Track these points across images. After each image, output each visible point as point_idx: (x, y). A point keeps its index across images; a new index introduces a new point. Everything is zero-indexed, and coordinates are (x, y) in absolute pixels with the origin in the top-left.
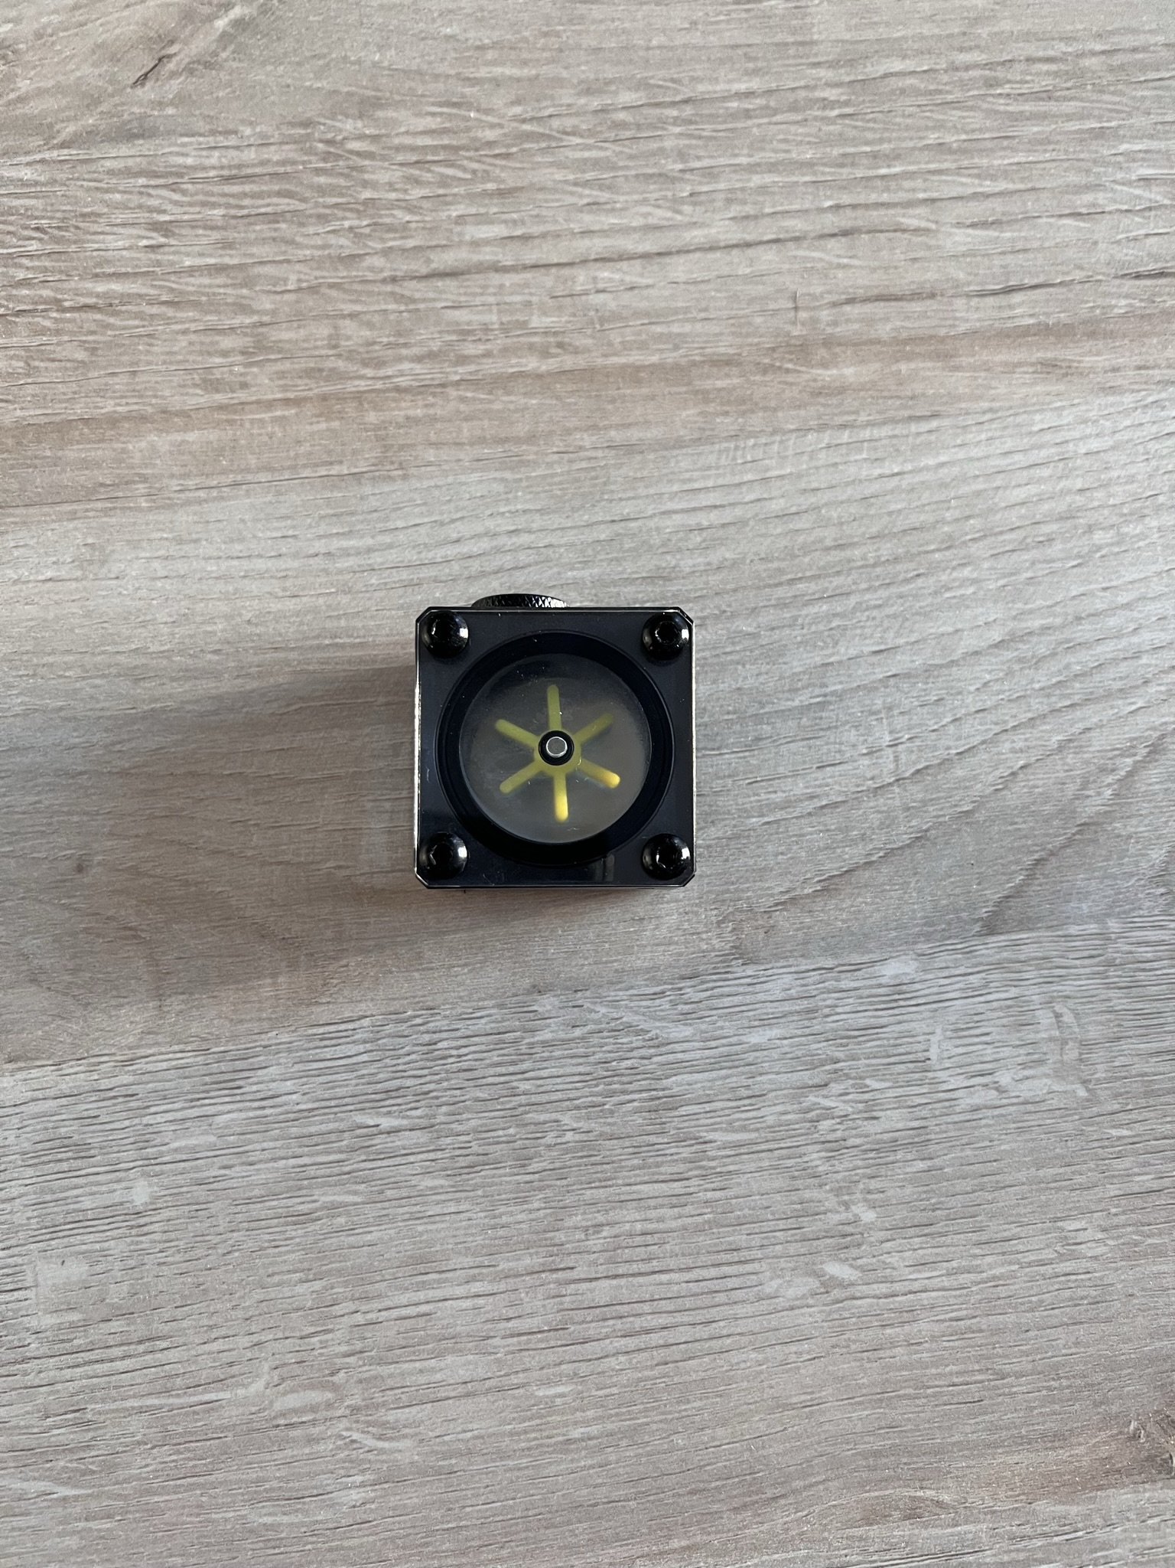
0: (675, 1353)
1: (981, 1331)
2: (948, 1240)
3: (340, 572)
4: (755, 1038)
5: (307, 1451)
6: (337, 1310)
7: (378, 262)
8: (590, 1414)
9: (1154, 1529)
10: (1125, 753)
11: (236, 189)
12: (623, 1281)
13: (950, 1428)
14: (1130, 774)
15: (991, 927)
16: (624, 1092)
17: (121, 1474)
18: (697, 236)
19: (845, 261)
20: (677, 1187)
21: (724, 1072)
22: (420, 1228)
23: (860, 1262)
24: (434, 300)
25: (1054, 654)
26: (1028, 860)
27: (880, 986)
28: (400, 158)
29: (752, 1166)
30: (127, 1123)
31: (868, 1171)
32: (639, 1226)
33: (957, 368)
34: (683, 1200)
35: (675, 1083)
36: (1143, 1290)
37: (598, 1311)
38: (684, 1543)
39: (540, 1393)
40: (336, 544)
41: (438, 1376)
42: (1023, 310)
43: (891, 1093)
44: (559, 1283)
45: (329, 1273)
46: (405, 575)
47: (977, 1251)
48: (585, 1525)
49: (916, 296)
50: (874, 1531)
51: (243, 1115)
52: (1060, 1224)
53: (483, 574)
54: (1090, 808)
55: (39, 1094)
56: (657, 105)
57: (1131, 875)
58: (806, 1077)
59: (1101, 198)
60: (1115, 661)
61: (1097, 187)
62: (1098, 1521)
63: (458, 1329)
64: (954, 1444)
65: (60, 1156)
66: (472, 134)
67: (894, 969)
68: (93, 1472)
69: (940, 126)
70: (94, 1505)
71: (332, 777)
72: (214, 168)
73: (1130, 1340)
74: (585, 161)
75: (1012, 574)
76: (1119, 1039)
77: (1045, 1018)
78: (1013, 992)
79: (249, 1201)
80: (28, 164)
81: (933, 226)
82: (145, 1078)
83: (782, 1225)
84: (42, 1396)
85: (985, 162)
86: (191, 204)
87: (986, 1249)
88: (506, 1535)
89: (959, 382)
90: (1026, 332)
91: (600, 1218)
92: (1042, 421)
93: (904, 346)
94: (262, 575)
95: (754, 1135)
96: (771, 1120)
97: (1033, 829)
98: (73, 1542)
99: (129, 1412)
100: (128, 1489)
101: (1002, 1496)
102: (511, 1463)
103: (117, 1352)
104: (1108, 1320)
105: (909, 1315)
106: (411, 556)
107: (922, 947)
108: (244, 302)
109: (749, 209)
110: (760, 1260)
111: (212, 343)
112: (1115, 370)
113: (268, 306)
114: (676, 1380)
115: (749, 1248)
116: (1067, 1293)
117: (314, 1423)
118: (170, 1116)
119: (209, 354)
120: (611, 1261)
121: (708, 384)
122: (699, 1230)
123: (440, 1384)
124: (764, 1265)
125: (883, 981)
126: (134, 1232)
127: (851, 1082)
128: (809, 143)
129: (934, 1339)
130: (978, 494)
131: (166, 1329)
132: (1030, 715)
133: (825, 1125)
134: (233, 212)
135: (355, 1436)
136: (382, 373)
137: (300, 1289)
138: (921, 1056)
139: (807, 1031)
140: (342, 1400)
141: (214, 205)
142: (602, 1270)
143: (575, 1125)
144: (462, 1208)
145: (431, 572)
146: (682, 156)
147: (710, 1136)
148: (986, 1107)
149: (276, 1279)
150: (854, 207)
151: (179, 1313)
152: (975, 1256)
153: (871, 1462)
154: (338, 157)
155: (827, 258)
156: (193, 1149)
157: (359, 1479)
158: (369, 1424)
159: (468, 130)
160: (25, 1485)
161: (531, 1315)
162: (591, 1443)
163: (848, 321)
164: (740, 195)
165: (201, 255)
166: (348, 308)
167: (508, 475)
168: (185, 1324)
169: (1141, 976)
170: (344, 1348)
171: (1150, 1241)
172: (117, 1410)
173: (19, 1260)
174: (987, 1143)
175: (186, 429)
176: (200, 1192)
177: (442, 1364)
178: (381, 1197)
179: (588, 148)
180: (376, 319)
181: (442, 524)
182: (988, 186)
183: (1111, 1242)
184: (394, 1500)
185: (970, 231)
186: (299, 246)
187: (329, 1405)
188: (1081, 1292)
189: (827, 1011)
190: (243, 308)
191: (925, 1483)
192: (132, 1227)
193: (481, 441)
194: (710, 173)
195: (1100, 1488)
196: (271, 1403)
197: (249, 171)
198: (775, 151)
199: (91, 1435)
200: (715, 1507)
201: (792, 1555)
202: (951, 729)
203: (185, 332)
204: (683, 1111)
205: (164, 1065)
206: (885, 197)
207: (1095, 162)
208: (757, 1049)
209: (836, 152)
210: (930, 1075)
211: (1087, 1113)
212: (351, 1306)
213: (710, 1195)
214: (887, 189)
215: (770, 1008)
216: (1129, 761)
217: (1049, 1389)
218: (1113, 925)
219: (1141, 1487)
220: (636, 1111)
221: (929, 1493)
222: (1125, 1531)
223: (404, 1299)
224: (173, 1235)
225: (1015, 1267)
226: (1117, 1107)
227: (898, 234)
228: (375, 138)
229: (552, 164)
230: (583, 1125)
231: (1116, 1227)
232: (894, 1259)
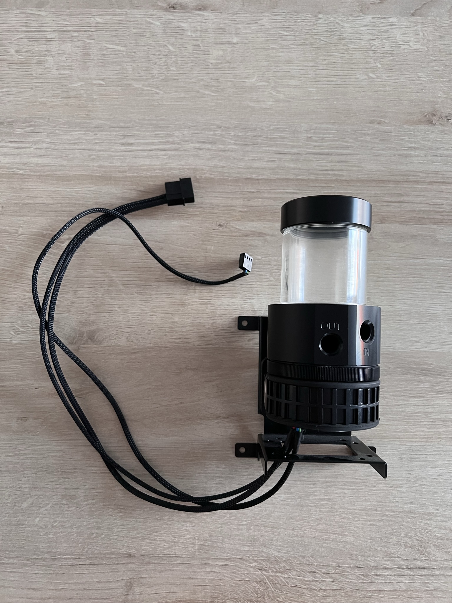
0: (337, 86)
1: (398, 91)
2: (394, 73)
4: (362, 29)
5: (262, 93)
6: (271, 68)
8: (319, 95)
9: (427, 134)
13: (389, 108)
15: (413, 15)
16: (334, 35)
17: (225, 92)
20: (342, 55)
23: (376, 74)
26: (423, 3)
27: (388, 22)
29: (358, 53)
30: (234, 26)
31: (381, 57)
32: (334, 61)
35: (345, 35)
36: (432, 88)
37: (323, 76)
38: (333, 121)
39: (309, 90)
41: (290, 83)
43: (388, 43)
44: (316, 69)
45: (270, 61)
47: (400, 76)
50: (371, 125)
51: (257, 28)
52: (418, 73)
55: (217, 18)
57: (443, 9)
58: (371, 37)
62: (416, 131)
63: (295, 75)
64: (390, 111)
65: (220, 30)
67: (391, 20)
68: (219, 91)
70: (219, 97)
73: (428, 97)
76: (436, 40)
77: (421, 34)
78: (415, 28)
79: (257, 44)
82: (238, 18)
83: (362, 65)
84: (211, 76)
87: (402, 76)
91: (326, 58)
95: (359, 47)
96: (363, 45)
98: (213, 104)
99: (228, 81)
101: (398, 122)
103: (226, 69)
104: (424, 93)
105: (384, 86)
107: (398, 16)
110: (357, 71)
115: (355, 68)
116: (417, 87)
117: (264, 88)
118: (242, 26)
120: (326, 67)
122: (346, 63)
126: (233, 47)
127: (380, 40)
129: (389, 91)
133: (373, 47)
135: (272, 92)
137: (265, 63)
138: (395, 37)
140: (270, 85)
142: (325, 68)
144: (298, 52)
147: (350, 46)
148: (407, 49)
149: (260, 60)
151: (240, 64)
153: (373, 112)
156: (246, 33)
158: (275, 90)
160: (206, 92)
161: (310, 74)
168: (241, 66)
169: (442, 29)
170: (272, 75)
171: (435, 79)
173: (209, 49)
174: (406, 56)
176: (247, 41)
178: (283, 48)
183: (427, 78)
184: (278, 105)
187: (267, 85)
188: (420, 87)
189: (378, 25)
191: (383, 118)
195: (418, 124)
196: (256, 83)
199: (220, 84)
200: (341, 116)
204: (345, 40)
205: (243, 16)
208: (362, 31)
210: (396, 41)
211: (427, 53)
212: (274, 68)
213: (348, 57)
215: (366, 23)
217: (410, 104)
218: (438, 19)
220: (336, 39)
221: (383, 120)
222: (421, 134)
226: (433, 53)
230: (325, 40)
231: (429, 76)
232: (383, 75)
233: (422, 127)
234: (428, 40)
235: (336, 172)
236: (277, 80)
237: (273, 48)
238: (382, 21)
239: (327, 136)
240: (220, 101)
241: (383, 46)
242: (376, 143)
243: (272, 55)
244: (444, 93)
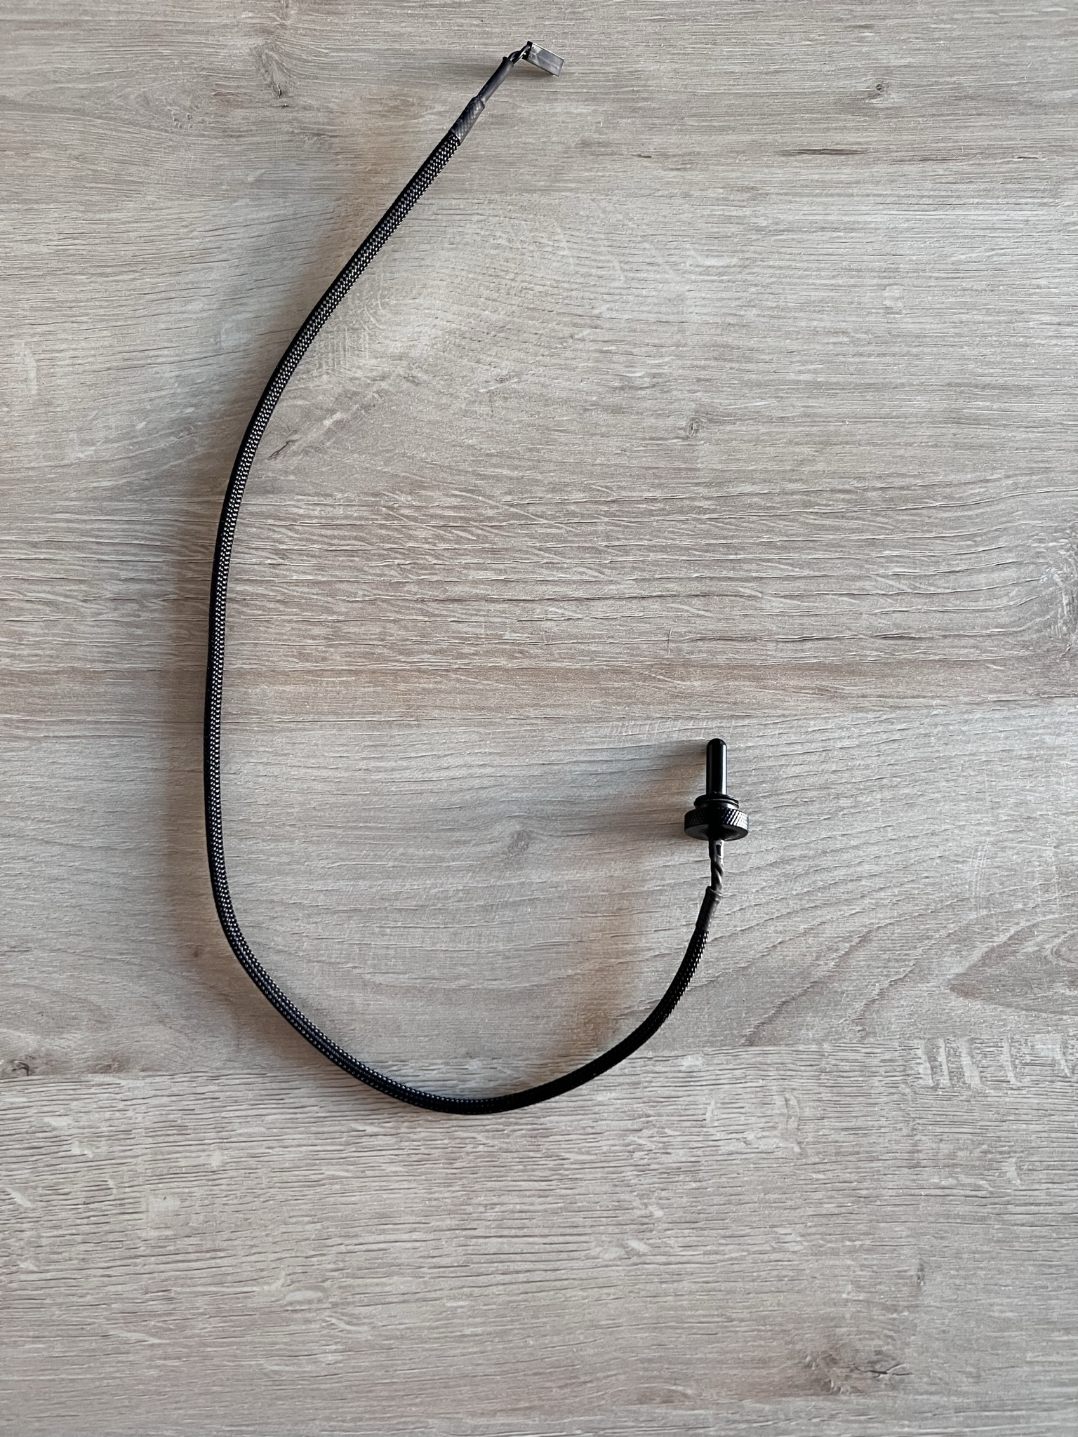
0: (533, 1287)
1: (720, 1291)
2: (706, 1233)
3: (374, 782)
5: (304, 1327)
6: (329, 1242)
7: (414, 588)
8: (478, 1320)
9: (816, 1425)
10: (844, 940)
11: (329, 532)
12: (505, 1240)
13: (696, 1349)
14: (847, 953)
15: (751, 1041)
16: (516, 1124)
17: (188, 1332)
18: (612, 589)
19: (702, 613)
20: (544, 1185)
21: (579, 1117)
22: (385, 1196)
23: (651, 1241)
24: (446, 616)
25: (807, 874)
26: (778, 1002)
27: (680, 1072)
28: (433, 523)
29: (590, 1176)
30: (211, 1115)
31: (661, 1185)
32: (518, 1207)
33: (765, 688)
34: (547, 1193)
36: (822, 1275)
37: (488, 1257)
38: (527, 1405)
39: (449, 1304)
40: (373, 764)
41: (387, 1289)
42: (811, 653)
43: (679, 1139)
44: (467, 1237)
45: (327, 1219)
46: (413, 787)
47: (724, 1242)
48: (468, 1388)
49: (743, 639)
50: (644, 1408)
51: (283, 1116)
52: (775, 1229)
53: (461, 790)
54: (820, 972)
55: (159, 1093)
56: (596, 502)
57: (841, 1017)
58: (629, 1125)
59: (867, 585)
60: (845, 882)
61: (868, 578)
62: (782, 1417)
63: (403, 1260)
64: (698, 1359)
65: (169, 1132)
66: (479, 511)
67: (687, 1063)
68: (172, 1330)
69: (770, 531)
70: (170, 1350)
71: (355, 910)
72: (316, 517)
73: (811, 1305)
74: (548, 534)
75: (786, 821)
76: (823, 1118)
77: (779, 1101)
78: (761, 1083)
79: (283, 1170)
80: (198, 503)
81: (760, 595)
82: (225, 1088)
83: (605, 1214)
84: (145, 1280)
85: (796, 556)
86: (300, 540)
87: (729, 1241)
88: (421, 1389)
89: (765, 696)
90: (810, 667)
91: (495, 1200)
92: (815, 725)
93: (731, 671)
94: (325, 780)
95: (593, 1157)
96: (605, 1149)
97: (784, 982)
98: (154, 1372)
99: (197, 1294)
100: (191, 1342)
101: (723, 1394)
102: (427, 1346)
103: (193, 1256)
104: (798, 1292)
105: (678, 1277)
106: (418, 775)
107: (708, 1050)
108: (328, 605)
109: (646, 575)
110: (590, 1234)
111: (306, 630)
112: (863, 696)
113: (344, 610)
114: (532, 1304)
115: (584, 1226)
116: (775, 1273)
117: (309, 1310)
118: (237, 1113)
119: (305, 637)
120: (499, 1227)
121: (609, 684)
122: (555, 1212)
123: (388, 1294)
124: (592, 1238)
125: (683, 1069)
126: (210, 1183)
127: (656, 1130)
128: (688, 535)
129: (691, 1293)
130: (770, 768)
131: (225, 1245)
132: (788, 910)
133: (637, 1155)
134: (326, 547)
135: (334, 1321)
136: (410, 659)
137: (309, 1227)
138: (701, 1117)
139: (633, 1096)
140: (328, 1297)
141: (314, 542)
142: (493, 1232)
143: (485, 1142)
144: (411, 1186)
145: (430, 786)
146: (608, 537)
147: (567, 1156)
148: (737, 1153)
149: (294, 1220)
150: (711, 578)
151: (233, 1236)
152: (721, 1244)
153: (646, 1365)
154: (394, 518)
155: (691, 610)
156: (250, 1135)
157: (334, 1347)
158: (343, 1314)
159: (477, 508)
160: (129, 1335)
161: (447, 1256)
162: (477, 1338)
163: (700, 651)
164: (641, 565)
165: (304, 573)
166: (394, 616)
167: (481, 730)
168: (235, 1243)
169: (842, 1080)
170: (332, 1266)
171: (829, 1245)
172: (191, 1293)
173: (138, 1195)
174: (735, 1175)
175: (285, 683)
176: (252, 1162)
177: (391, 1281)
178: (363, 1175)
179: (550, 526)
180: (410, 624)
181: (439, 757)
182: (797, 572)
183: (806, 1244)
184: (353, 1363)
185: (782, 600)
186: (366, 573)
187: (319, 1301)
188: (784, 1273)
189: (646, 1084)
190: (329, 611)
191: (678, 1382)
192: (209, 1180)
193: (467, 708)
194: (624, 550)
195: (785, 1395)
196: (285, 1295)
197: (338, 522)
198: (666, 538)
199: (172, 1306)
200: (549, 1384)
201: (592, 1418)
202: (739, 915)
203: (289, 621)
204: (551, 1138)
205: (238, 1081)
206: (731, 574)
207: (866, 561)
208: (601, 1104)
209: (703, 542)
210: (705, 1130)
211: (799, 1162)
212: (339, 1241)
213: (563, 1192)
214: (734, 569)
216: (847, 945)
217: (759, 1331)
218: (826, 1046)
219: (809, 1398)
220: (523, 1136)
221: (680, 1388)
222: (797, 1424)
223: (371, 1239)
224: (234, 1187)
225: (745, 1253)
226: (817, 1160)
227: (738, 598)
228: (418, 508)
229: (527, 535)
230: (491, 1142)
231: (810, 1234)
232: (672, 1242)
233: (798, 1403)
234: (799, 1119)
236: (350, 1281)
237: (333, 1179)
238: (657, 1069)
240: (176, 1363)
241: (666, 1148)
243: (332, 1199)
244: (859, 1287)
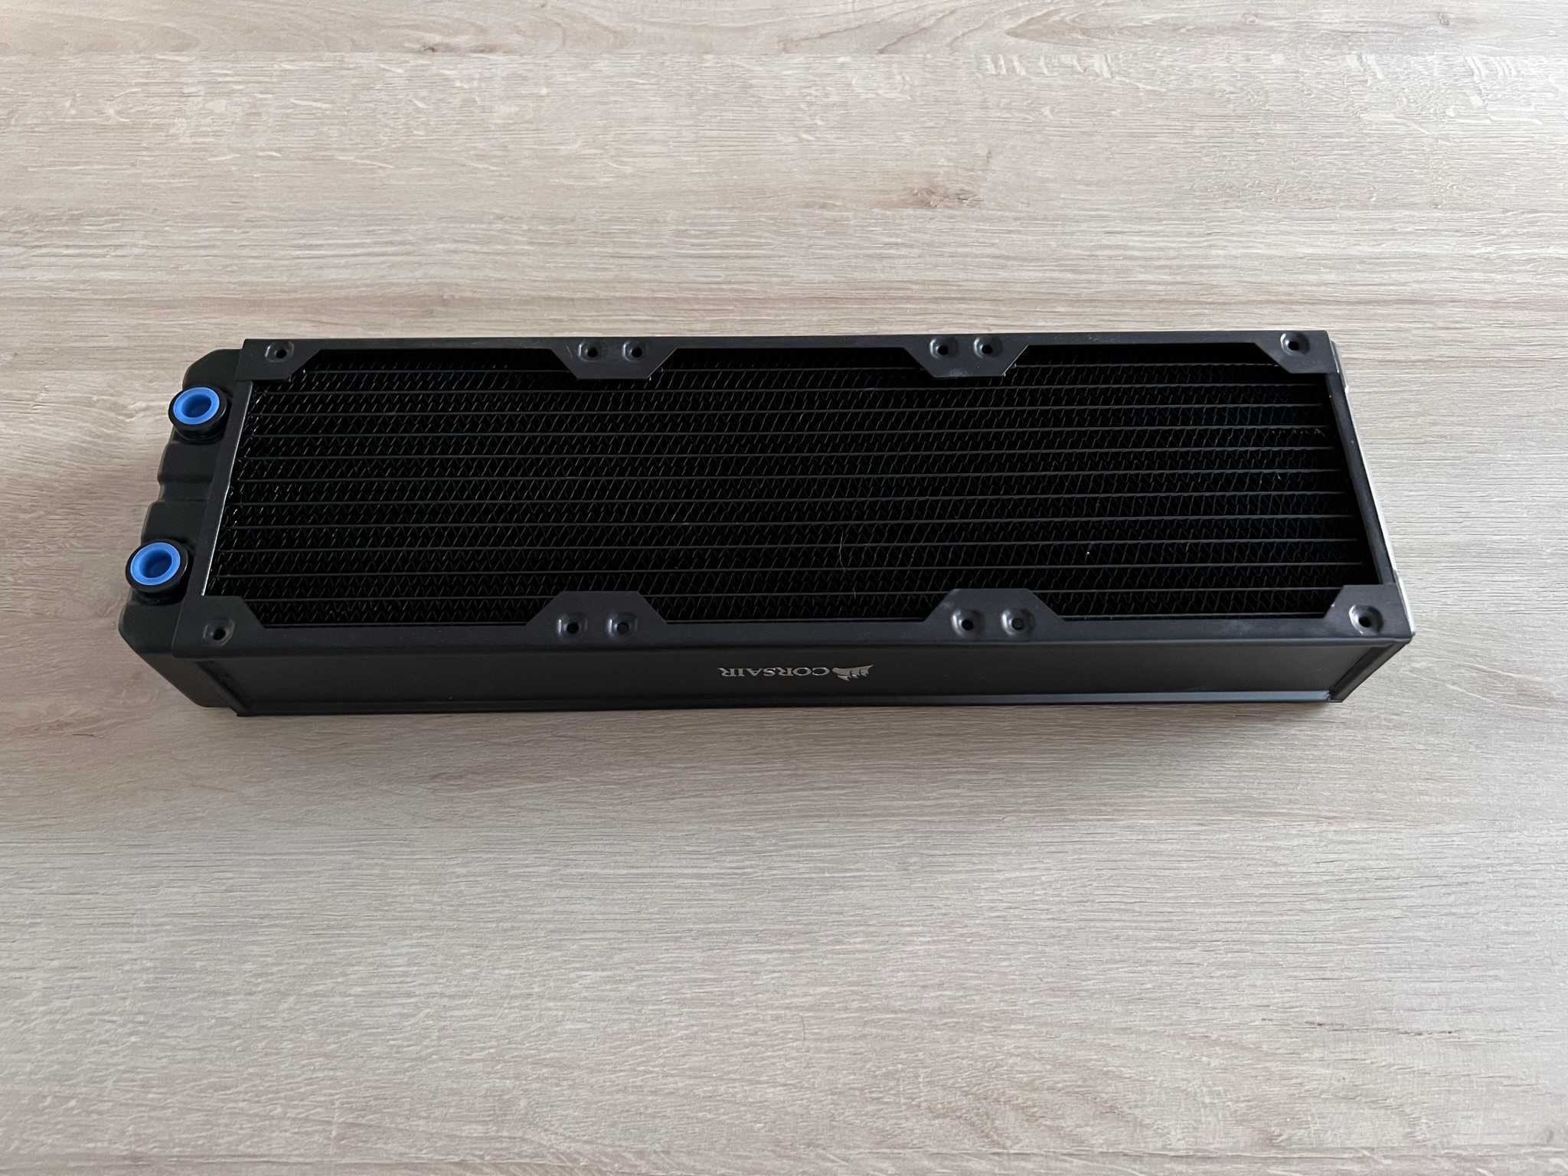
233: (910, 211)
234: (911, 85)
235: (736, 286)
237: (615, 102)
239: (719, 228)
241: (826, 96)
242: (818, 238)
244: (949, 160)
